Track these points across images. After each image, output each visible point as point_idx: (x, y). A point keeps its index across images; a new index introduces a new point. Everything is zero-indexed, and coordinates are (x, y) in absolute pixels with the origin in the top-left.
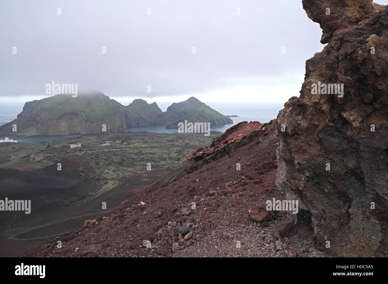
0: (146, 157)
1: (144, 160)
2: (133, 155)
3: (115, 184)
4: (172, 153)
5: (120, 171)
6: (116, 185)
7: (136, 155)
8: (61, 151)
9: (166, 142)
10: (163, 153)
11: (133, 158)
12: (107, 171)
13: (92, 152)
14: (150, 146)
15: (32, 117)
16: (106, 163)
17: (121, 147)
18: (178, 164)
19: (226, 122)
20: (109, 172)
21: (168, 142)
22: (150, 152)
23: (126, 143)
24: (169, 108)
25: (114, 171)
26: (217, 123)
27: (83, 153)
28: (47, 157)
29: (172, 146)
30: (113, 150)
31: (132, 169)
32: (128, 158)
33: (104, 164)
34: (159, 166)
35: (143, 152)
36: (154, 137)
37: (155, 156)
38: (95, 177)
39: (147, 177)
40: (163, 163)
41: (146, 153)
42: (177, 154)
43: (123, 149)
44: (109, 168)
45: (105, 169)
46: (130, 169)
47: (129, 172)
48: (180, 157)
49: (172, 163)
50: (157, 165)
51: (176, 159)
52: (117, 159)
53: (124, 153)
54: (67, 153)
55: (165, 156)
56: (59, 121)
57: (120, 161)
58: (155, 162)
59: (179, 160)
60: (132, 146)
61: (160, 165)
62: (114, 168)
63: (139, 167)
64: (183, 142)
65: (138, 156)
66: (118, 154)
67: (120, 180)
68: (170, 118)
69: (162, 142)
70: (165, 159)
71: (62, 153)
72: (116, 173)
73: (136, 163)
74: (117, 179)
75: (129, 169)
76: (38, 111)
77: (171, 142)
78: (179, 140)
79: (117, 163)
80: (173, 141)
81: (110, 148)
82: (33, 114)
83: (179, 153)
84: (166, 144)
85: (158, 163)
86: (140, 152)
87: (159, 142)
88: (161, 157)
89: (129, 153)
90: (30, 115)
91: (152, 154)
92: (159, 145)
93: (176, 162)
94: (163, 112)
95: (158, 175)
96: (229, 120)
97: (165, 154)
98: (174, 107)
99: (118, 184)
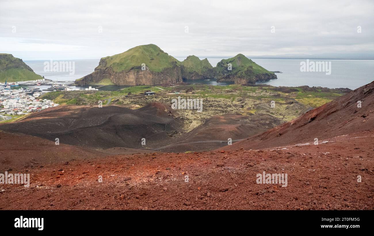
0: (213, 104)
1: (213, 106)
6: (199, 124)
8: (142, 97)
13: (166, 99)
15: (107, 70)
17: (187, 96)
18: (243, 110)
19: (271, 78)
20: (188, 114)
22: (215, 100)
24: (219, 64)
25: (192, 113)
26: (263, 78)
27: (159, 99)
28: (132, 101)
31: (206, 113)
34: (228, 111)
35: (209, 100)
38: (180, 117)
40: (229, 109)
41: (212, 101)
42: (240, 102)
48: (243, 105)
49: (238, 109)
50: (226, 110)
51: (241, 106)
54: (146, 99)
55: (229, 104)
56: (128, 73)
58: (223, 108)
60: (196, 94)
63: (211, 112)
68: (219, 73)
70: (230, 106)
71: (142, 98)
73: (207, 108)
74: (197, 120)
75: (204, 113)
76: (111, 65)
77: (230, 92)
80: (231, 92)
82: (107, 68)
84: (226, 94)
86: (207, 100)
87: (219, 93)
88: (226, 104)
90: (105, 69)
91: (217, 102)
94: (213, 67)
95: (232, 118)
96: (274, 76)
97: (228, 102)
98: (223, 63)
99: (201, 123)
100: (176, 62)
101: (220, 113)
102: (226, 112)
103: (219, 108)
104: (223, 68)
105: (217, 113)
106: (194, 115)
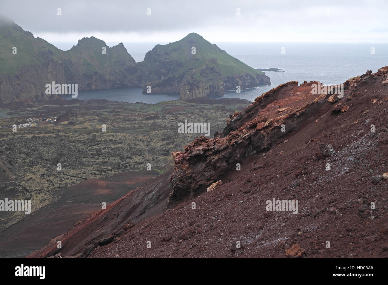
0: (104, 149)
1: (101, 154)
2: (80, 144)
3: (44, 200)
4: (154, 141)
5: (55, 175)
6: (47, 202)
7: (85, 144)
9: (143, 120)
10: (138, 140)
11: (79, 151)
12: (29, 175)
14: (112, 127)
16: (27, 160)
17: (55, 130)
18: (165, 161)
19: (257, 82)
20: (33, 177)
21: (147, 119)
22: (111, 138)
23: (66, 122)
24: (149, 55)
25: (43, 175)
29: (155, 127)
30: (42, 135)
31: (78, 172)
32: (70, 150)
33: (25, 162)
34: (130, 166)
35: (99, 139)
36: (119, 110)
37: (122, 145)
39: (107, 187)
40: (137, 159)
41: (105, 141)
42: (165, 142)
43: (61, 134)
44: (33, 169)
45: (26, 171)
46: (75, 172)
47: (73, 176)
48: (170, 148)
49: (153, 160)
50: (126, 164)
51: (162, 152)
52: (48, 153)
53: (63, 142)
55: (141, 146)
57: (55, 155)
58: (122, 158)
59: (167, 153)
60: (77, 127)
61: (130, 164)
62: (43, 170)
63: (91, 168)
64: (176, 119)
65: (90, 146)
66: (51, 144)
67: (54, 193)
68: (150, 74)
69: (135, 120)
70: (140, 153)
72: (48, 179)
73: (85, 159)
74: (48, 191)
75: (73, 172)
77: (152, 119)
78: (168, 116)
79: (49, 161)
80: (156, 117)
81: (36, 132)
83: (167, 140)
84: (143, 123)
85: (127, 161)
86: (93, 139)
87: (129, 120)
88: (134, 148)
89: (72, 142)
91: (116, 142)
92: (130, 126)
93: (163, 157)
94: (136, 62)
95: (128, 183)
96: (263, 78)
97: (141, 143)
98: (158, 53)
99: (51, 200)
100: (51, 53)
101: (110, 170)
102: (126, 167)
103: (113, 160)
104: (158, 63)
105: (105, 171)
106: (45, 179)
